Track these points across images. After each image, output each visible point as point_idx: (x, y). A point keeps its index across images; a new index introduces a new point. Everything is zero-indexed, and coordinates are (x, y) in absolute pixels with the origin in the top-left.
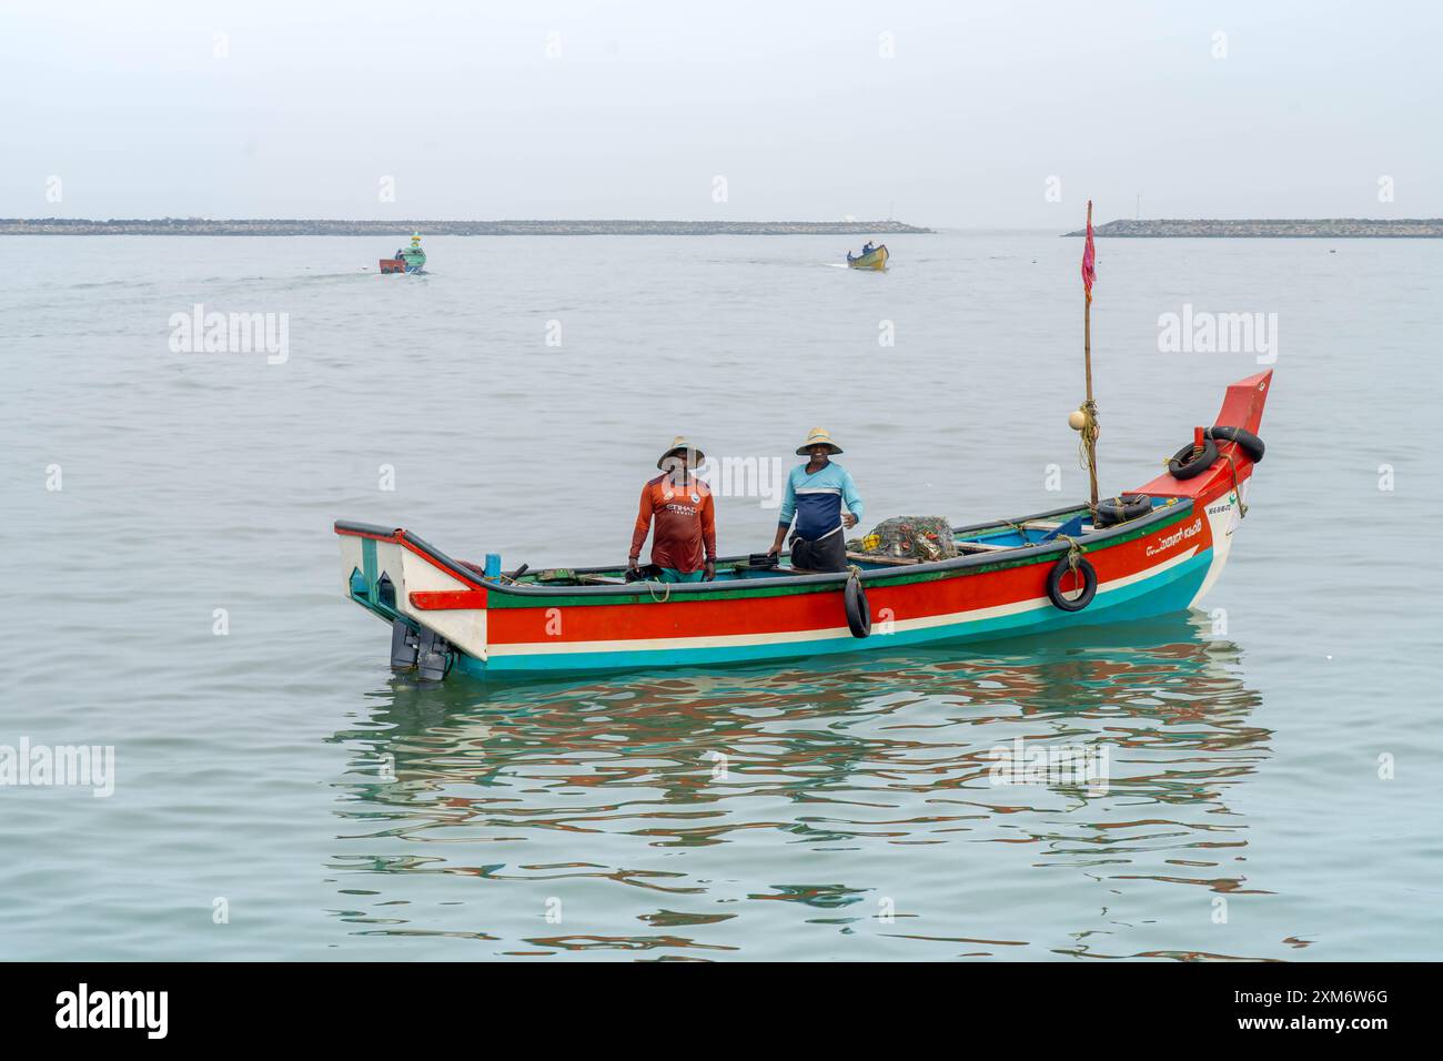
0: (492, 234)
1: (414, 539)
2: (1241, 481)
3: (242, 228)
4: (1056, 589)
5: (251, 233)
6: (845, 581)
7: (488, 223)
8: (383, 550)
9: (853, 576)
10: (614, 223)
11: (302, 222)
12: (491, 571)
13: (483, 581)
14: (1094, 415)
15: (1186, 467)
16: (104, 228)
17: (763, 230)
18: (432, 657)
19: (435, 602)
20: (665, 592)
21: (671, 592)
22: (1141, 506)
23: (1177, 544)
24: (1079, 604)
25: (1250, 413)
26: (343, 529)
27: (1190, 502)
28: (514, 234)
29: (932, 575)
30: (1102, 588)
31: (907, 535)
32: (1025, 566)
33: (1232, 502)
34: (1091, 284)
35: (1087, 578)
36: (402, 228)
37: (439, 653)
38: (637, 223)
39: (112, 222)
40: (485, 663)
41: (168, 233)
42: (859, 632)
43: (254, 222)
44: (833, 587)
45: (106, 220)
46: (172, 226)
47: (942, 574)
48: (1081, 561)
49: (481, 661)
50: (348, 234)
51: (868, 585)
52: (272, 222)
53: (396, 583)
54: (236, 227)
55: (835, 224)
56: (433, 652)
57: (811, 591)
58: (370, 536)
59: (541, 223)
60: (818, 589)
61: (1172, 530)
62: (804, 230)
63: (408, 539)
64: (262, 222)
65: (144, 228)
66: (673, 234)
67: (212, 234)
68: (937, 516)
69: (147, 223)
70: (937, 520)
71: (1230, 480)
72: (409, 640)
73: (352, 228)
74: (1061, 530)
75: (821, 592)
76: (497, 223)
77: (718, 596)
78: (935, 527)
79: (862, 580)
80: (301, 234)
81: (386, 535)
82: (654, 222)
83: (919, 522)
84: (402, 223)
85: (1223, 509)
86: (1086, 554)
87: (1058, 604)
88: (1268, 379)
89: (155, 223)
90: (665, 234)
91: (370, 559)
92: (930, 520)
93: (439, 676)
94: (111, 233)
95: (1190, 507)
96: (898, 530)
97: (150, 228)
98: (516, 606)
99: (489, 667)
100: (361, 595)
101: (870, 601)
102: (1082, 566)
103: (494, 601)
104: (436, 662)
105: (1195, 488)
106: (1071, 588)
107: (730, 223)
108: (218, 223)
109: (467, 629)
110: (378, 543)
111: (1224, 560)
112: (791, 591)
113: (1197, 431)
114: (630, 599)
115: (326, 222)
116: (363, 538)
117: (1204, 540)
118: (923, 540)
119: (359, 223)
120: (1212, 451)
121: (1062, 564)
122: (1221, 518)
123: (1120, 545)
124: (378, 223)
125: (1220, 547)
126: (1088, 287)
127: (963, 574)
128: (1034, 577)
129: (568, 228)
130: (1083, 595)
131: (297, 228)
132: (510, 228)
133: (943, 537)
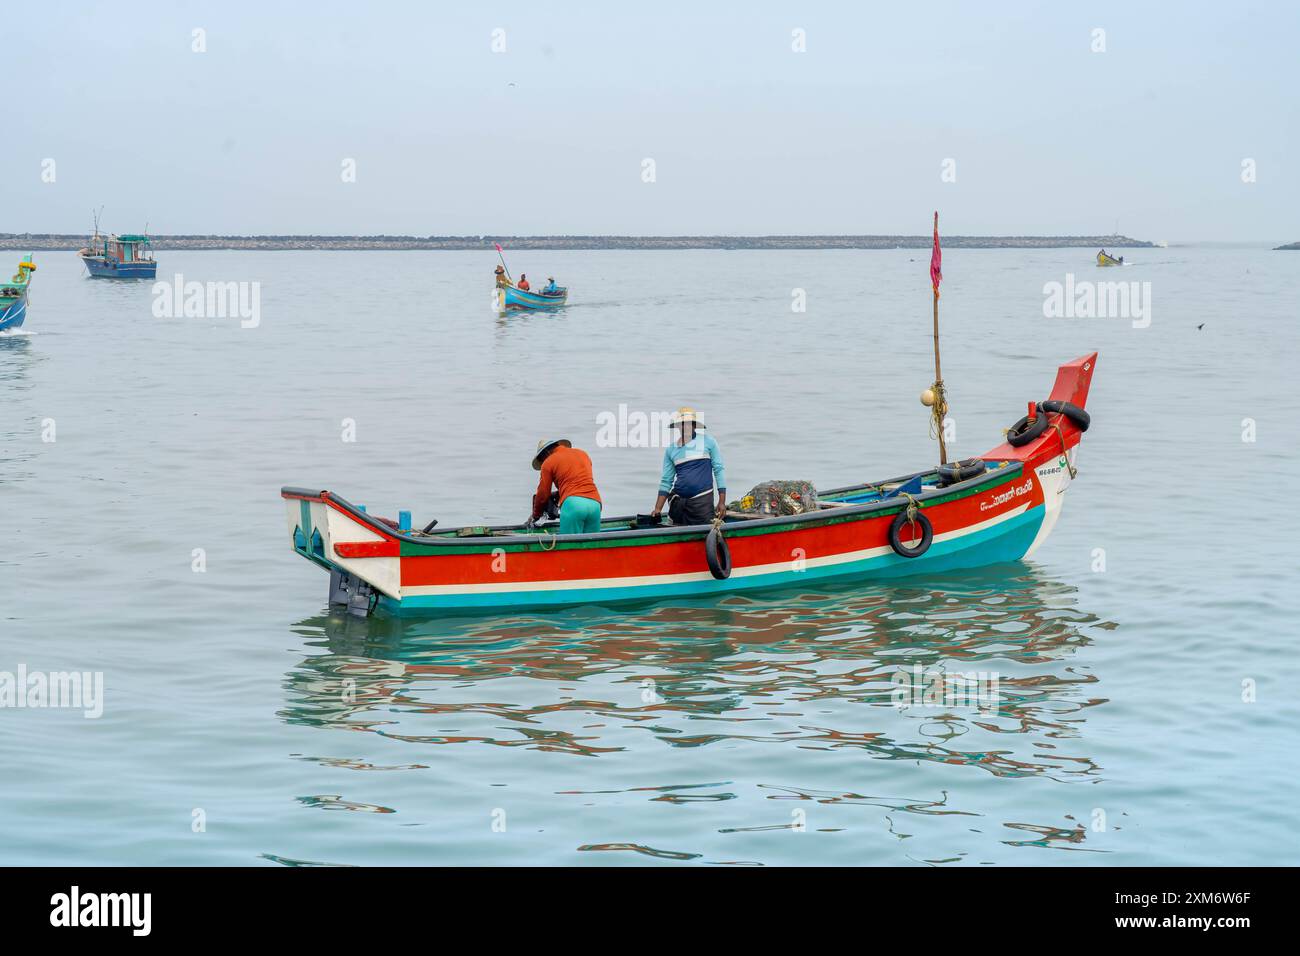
0: (759, 248)
1: (336, 499)
2: (1069, 447)
3: (541, 243)
4: (896, 537)
5: (549, 247)
6: (708, 532)
7: (754, 238)
8: (315, 509)
9: (715, 527)
10: (866, 238)
11: (593, 238)
12: (403, 526)
13: (396, 533)
14: (942, 393)
15: (1020, 436)
16: (425, 244)
17: (1000, 244)
18: (358, 598)
19: (356, 552)
20: (552, 542)
21: (557, 542)
22: (974, 469)
23: (1009, 501)
24: (917, 551)
25: (1076, 389)
26: (288, 494)
27: (1020, 464)
28: (778, 248)
29: (785, 527)
30: (937, 539)
31: (774, 495)
32: (868, 519)
33: (1062, 465)
34: (938, 282)
35: (924, 528)
36: (680, 242)
37: (364, 595)
38: (887, 238)
39: (432, 239)
40: (399, 602)
41: (479, 248)
42: (719, 575)
43: (553, 238)
44: (698, 537)
45: (427, 237)
46: (483, 242)
47: (795, 526)
48: (918, 514)
49: (396, 600)
50: (633, 248)
51: (729, 535)
52: (568, 238)
53: (324, 537)
54: (537, 242)
55: (1066, 238)
56: (359, 594)
57: (680, 540)
58: (305, 497)
59: (802, 238)
60: (685, 538)
61: (1004, 489)
62: (1036, 244)
63: (333, 500)
64: (560, 238)
65: (457, 243)
66: (918, 247)
67: (517, 248)
68: (805, 480)
69: (462, 239)
70: (803, 483)
71: (1058, 447)
72: (343, 585)
73: (637, 243)
74: (902, 489)
75: (688, 541)
76: (762, 238)
77: (597, 545)
78: (800, 489)
79: (723, 531)
80: (593, 249)
81: (315, 496)
82: (902, 238)
83: (786, 484)
84: (680, 238)
85: (1053, 471)
86: (924, 509)
87: (899, 551)
88: (1092, 360)
89: (469, 239)
90: (911, 247)
91: (306, 518)
92: (797, 483)
93: (364, 614)
94: (431, 248)
95: (1019, 469)
96: (767, 491)
97: (464, 244)
98: (425, 554)
99: (402, 606)
100: (301, 548)
101: (730, 548)
102: (920, 519)
103: (407, 550)
104: (362, 602)
105: (1026, 454)
106: (909, 539)
107: (970, 238)
108: (522, 239)
109: (383, 574)
110: (312, 504)
111: (1056, 517)
112: (662, 540)
113: (1030, 405)
114: (522, 548)
115: (614, 238)
116: (301, 500)
117: (1036, 497)
118: (788, 499)
119: (643, 239)
120: (1042, 421)
121: (901, 517)
122: (1051, 478)
123: (956, 501)
124: (659, 238)
125: (1052, 503)
126: (936, 285)
127: (812, 526)
128: (876, 528)
129: (825, 243)
130: (920, 545)
131: (589, 243)
132: (773, 242)
133: (806, 498)
